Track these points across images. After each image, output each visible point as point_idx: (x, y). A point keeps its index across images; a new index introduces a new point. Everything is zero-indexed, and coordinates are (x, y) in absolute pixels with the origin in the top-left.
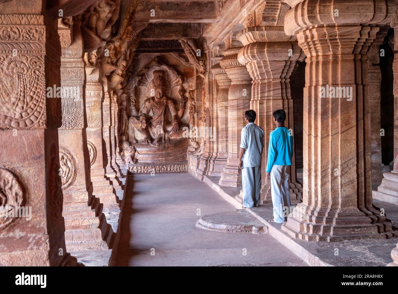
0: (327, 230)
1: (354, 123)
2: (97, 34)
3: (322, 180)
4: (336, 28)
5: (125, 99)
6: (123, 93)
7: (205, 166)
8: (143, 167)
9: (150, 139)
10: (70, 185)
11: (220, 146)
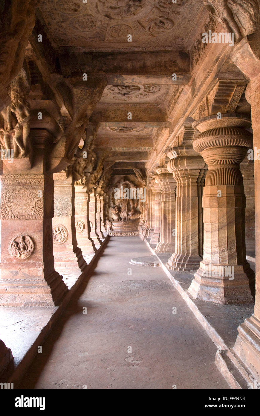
0: (183, 265)
1: (197, 215)
2: (79, 174)
3: (182, 241)
4: (188, 171)
5: (107, 198)
6: (106, 195)
7: (145, 233)
8: (115, 233)
9: (120, 219)
10: (65, 242)
11: (153, 223)
